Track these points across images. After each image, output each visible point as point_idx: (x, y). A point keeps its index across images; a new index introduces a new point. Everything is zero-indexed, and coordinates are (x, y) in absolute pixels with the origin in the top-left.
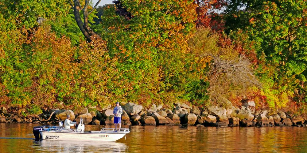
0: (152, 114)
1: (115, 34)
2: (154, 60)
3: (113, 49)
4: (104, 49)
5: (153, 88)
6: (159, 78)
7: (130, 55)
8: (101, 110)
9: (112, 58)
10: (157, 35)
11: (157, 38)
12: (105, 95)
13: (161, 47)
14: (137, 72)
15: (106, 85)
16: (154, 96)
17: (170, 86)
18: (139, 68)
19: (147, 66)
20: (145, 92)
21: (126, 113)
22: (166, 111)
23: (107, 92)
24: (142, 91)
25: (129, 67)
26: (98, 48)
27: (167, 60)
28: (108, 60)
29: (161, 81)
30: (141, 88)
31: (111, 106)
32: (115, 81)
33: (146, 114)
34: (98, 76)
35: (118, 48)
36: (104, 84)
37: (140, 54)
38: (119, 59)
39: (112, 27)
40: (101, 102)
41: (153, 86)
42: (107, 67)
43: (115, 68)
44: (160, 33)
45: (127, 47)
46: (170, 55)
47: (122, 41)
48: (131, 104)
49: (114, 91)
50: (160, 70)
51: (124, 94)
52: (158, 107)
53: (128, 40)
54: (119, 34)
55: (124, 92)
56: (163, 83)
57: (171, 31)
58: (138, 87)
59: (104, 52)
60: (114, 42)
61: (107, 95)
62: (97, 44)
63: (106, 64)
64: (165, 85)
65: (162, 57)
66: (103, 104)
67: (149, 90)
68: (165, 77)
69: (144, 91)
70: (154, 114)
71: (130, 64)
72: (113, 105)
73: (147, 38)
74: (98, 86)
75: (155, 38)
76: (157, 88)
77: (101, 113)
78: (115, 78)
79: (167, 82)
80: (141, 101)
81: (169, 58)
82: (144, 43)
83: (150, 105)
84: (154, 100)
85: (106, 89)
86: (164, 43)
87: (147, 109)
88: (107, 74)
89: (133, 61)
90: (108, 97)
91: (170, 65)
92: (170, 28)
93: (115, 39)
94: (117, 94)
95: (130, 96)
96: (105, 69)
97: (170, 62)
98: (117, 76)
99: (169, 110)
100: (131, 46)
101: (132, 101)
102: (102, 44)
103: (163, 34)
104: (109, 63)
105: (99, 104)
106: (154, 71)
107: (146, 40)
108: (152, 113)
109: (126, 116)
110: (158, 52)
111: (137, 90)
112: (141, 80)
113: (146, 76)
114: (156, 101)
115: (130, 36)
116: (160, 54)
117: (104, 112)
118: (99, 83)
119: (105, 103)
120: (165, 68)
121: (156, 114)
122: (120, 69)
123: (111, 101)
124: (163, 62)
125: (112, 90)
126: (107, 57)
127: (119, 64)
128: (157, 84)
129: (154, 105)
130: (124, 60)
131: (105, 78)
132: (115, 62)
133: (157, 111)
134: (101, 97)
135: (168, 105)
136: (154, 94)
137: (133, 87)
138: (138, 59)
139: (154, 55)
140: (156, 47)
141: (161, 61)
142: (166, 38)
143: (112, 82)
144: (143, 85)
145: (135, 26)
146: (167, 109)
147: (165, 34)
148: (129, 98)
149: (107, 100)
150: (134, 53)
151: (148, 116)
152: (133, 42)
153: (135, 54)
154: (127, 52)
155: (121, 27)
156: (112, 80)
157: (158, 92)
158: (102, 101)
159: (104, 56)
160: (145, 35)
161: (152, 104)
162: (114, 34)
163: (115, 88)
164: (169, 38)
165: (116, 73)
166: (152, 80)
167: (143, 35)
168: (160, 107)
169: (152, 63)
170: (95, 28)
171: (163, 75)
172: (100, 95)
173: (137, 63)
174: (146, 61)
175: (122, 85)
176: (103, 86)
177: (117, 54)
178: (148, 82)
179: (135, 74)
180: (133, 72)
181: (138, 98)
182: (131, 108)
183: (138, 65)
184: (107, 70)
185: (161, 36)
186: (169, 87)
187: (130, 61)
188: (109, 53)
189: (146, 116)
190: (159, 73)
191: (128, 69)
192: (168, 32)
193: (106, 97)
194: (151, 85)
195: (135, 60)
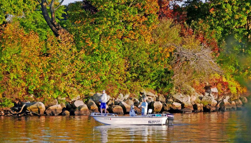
0: (119, 104)
1: (82, 28)
2: (120, 51)
3: (80, 42)
4: (71, 42)
5: (120, 78)
6: (125, 68)
7: (96, 47)
8: (70, 101)
9: (79, 51)
10: (121, 27)
11: (122, 30)
12: (74, 87)
13: (126, 39)
14: (103, 64)
15: (75, 77)
16: (121, 86)
17: (136, 75)
18: (106, 59)
19: (113, 58)
20: (112, 83)
21: (94, 103)
22: (133, 99)
23: (76, 84)
24: (109, 81)
25: (96, 59)
26: (66, 42)
27: (132, 51)
28: (75, 53)
29: (127, 71)
30: (108, 78)
31: (80, 97)
32: (83, 73)
33: (114, 104)
34: (67, 68)
35: (84, 41)
36: (72, 76)
37: (106, 46)
38: (86, 52)
39: (78, 21)
40: (70, 94)
41: (120, 77)
42: (74, 59)
43: (82, 60)
44: (125, 25)
45: (93, 40)
46: (135, 46)
47: (88, 35)
48: (99, 94)
49: (82, 82)
50: (126, 61)
51: (91, 85)
52: (125, 96)
53: (94, 34)
54: (85, 28)
55: (92, 83)
56: (129, 74)
57: (134, 23)
58: (105, 78)
59: (72, 45)
60: (80, 36)
61: (75, 86)
62: (64, 38)
63: (73, 57)
64: (131, 75)
65: (127, 49)
66: (72, 95)
67: (116, 80)
68: (131, 67)
69: (111, 81)
70: (122, 103)
71: (96, 56)
72: (82, 96)
73: (112, 31)
74: (67, 78)
75: (120, 30)
76: (123, 78)
77: (70, 104)
78: (83, 70)
79: (133, 72)
80: (108, 92)
81: (134, 49)
82: (109, 35)
83: (118, 95)
84: (121, 89)
85: (74, 81)
86: (128, 35)
87: (114, 99)
88: (75, 66)
89: (99, 53)
90: (76, 88)
91: (135, 56)
92: (134, 20)
93: (82, 33)
94: (86, 85)
95: (97, 87)
96: (72, 62)
97: (135, 52)
98: (84, 68)
99: (136, 98)
100: (97, 39)
101: (100, 92)
102: (69, 38)
103: (127, 27)
104: (77, 55)
105: (68, 96)
106: (120, 62)
107: (111, 32)
108: (119, 102)
109: (94, 106)
110: (123, 44)
111: (105, 81)
112: (108, 71)
113: (112, 67)
114: (123, 90)
115: (95, 29)
116: (126, 46)
117: (74, 103)
118: (67, 75)
119: (74, 94)
120: (131, 59)
121: (123, 103)
122: (87, 61)
123: (80, 92)
124: (128, 53)
125: (80, 81)
126: (75, 50)
127: (86, 56)
128: (124, 75)
129: (121, 95)
130: (91, 52)
131: (73, 70)
132: (82, 54)
133: (125, 100)
134: (70, 89)
135: (134, 94)
136: (121, 84)
137: (100, 78)
138: (104, 52)
139: (119, 46)
140: (121, 39)
141: (126, 52)
142: (131, 30)
143: (80, 74)
144: (110, 76)
145: (101, 20)
146: (133, 98)
147: (129, 27)
148: (97, 89)
149: (75, 91)
150: (100, 45)
151: (115, 106)
152: (99, 35)
153: (101, 47)
154: (93, 44)
155: (87, 21)
156: (80, 72)
157: (125, 82)
158: (71, 92)
159: (71, 49)
160: (110, 28)
161: (119, 94)
162: (80, 28)
163: (83, 79)
164: (133, 30)
165: (83, 65)
166: (118, 71)
167: (108, 28)
168: (127, 96)
169: (117, 55)
170: (63, 24)
171: (128, 65)
172: (69, 87)
173: (103, 55)
174: (112, 53)
175: (90, 76)
176: (72, 78)
177: (84, 47)
178: (114, 72)
179: (102, 66)
180: (99, 64)
181: (106, 88)
182: (100, 98)
183: (104, 57)
184: (74, 63)
185: (126, 29)
186: (135, 77)
187: (97, 53)
188: (76, 46)
189: (114, 105)
190: (125, 63)
191: (94, 61)
192: (132, 24)
193: (75, 89)
194: (117, 76)
195: (102, 52)
